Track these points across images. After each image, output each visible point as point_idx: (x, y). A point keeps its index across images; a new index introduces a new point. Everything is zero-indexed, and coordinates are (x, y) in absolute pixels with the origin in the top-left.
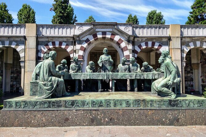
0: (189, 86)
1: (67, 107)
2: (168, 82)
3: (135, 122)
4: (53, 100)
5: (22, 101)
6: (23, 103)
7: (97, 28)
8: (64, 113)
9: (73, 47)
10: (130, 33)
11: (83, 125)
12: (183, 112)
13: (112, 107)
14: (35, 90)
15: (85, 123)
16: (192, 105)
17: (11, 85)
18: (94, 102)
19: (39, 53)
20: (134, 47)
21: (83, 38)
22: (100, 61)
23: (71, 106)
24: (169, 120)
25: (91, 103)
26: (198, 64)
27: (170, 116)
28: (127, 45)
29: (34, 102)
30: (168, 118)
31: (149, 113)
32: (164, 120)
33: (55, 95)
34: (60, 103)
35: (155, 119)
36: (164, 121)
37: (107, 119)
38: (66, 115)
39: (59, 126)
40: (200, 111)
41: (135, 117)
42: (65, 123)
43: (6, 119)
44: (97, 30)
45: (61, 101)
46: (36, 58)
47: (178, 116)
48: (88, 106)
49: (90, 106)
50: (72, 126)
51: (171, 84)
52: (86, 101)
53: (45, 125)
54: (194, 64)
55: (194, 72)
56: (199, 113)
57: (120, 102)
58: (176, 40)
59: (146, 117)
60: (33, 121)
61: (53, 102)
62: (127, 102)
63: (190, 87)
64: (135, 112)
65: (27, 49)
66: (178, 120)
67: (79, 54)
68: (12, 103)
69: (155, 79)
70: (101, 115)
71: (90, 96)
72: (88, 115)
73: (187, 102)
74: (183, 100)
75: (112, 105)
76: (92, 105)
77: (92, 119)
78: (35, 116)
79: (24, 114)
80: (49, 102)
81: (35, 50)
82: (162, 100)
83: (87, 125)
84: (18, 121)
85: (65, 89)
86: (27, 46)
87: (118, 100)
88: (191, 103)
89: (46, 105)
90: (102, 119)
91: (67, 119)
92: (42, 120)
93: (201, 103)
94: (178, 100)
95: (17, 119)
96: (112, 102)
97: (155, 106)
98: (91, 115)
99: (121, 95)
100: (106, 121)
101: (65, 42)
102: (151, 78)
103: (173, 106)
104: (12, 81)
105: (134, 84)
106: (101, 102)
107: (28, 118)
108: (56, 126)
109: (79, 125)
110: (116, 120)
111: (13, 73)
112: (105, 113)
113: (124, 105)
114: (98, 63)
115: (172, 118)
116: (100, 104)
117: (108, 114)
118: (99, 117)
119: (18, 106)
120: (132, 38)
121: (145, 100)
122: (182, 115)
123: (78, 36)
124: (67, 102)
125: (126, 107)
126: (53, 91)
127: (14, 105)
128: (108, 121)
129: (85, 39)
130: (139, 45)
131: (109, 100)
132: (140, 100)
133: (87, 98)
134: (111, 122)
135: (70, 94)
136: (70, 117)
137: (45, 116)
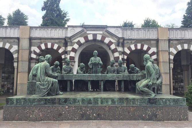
0: (179, 87)
1: (61, 104)
2: (148, 83)
3: (119, 118)
4: (49, 97)
5: (22, 99)
6: (23, 100)
7: (88, 31)
8: (58, 109)
9: (64, 49)
10: (120, 36)
11: (75, 120)
12: (161, 109)
13: (100, 104)
14: (31, 90)
15: (76, 118)
16: (168, 103)
17: (2, 85)
18: (84, 100)
19: (32, 54)
20: (124, 48)
21: (74, 40)
22: (90, 63)
23: (64, 103)
24: (148, 116)
25: (81, 101)
26: (188, 66)
27: (149, 112)
28: (117, 47)
29: (32, 99)
30: (148, 114)
31: (132, 109)
32: (144, 115)
33: (50, 93)
34: (55, 100)
35: (136, 115)
36: (144, 117)
37: (95, 115)
38: (60, 111)
39: (54, 121)
40: (176, 108)
41: (119, 113)
42: (59, 117)
43: (8, 114)
44: (88, 32)
45: (55, 98)
46: (29, 59)
47: (156, 112)
48: (78, 103)
49: (81, 103)
50: (65, 120)
51: (150, 85)
52: (77, 99)
53: (42, 119)
54: (183, 65)
55: (184, 73)
56: (175, 110)
57: (107, 100)
58: (164, 42)
59: (129, 113)
60: (31, 116)
61: (49, 100)
62: (113, 100)
63: (180, 89)
64: (119, 109)
65: (21, 50)
66: (156, 116)
67: (70, 55)
68: (13, 100)
69: (139, 81)
70: (90, 111)
71: (80, 95)
72: (78, 111)
73: (164, 100)
74: (161, 98)
75: (99, 102)
76: (82, 103)
77: (82, 114)
78: (33, 111)
79: (24, 110)
80: (46, 99)
81: (28, 51)
82: (142, 98)
83: (78, 120)
84: (19, 116)
85: (59, 88)
86: (21, 47)
87: (104, 98)
88: (167, 101)
89: (42, 102)
90: (91, 114)
91: (61, 115)
92: (40, 115)
93: (177, 102)
94: (156, 98)
95: (18, 114)
96: (100, 100)
97: (137, 103)
98: (81, 111)
99: (108, 95)
100: (94, 117)
101: (57, 43)
102: (135, 79)
103: (152, 104)
104: (3, 81)
105: (121, 85)
106: (90, 100)
107: (27, 113)
108: (51, 120)
109: (71, 120)
110: (103, 116)
111: (4, 73)
112: (93, 110)
113: (110, 103)
114: (88, 64)
115: (151, 114)
116: (89, 101)
117: (96, 110)
118: (88, 113)
119: (18, 103)
120: (121, 41)
121: (128, 98)
122: (160, 112)
123: (70, 38)
124: (61, 99)
125: (112, 104)
126: (48, 90)
127: (15, 102)
128: (96, 116)
129: (76, 40)
130: (128, 46)
131: (97, 98)
132: (123, 98)
133: (78, 97)
134: (99, 117)
135: (63, 93)
136: (64, 113)
137: (41, 111)
